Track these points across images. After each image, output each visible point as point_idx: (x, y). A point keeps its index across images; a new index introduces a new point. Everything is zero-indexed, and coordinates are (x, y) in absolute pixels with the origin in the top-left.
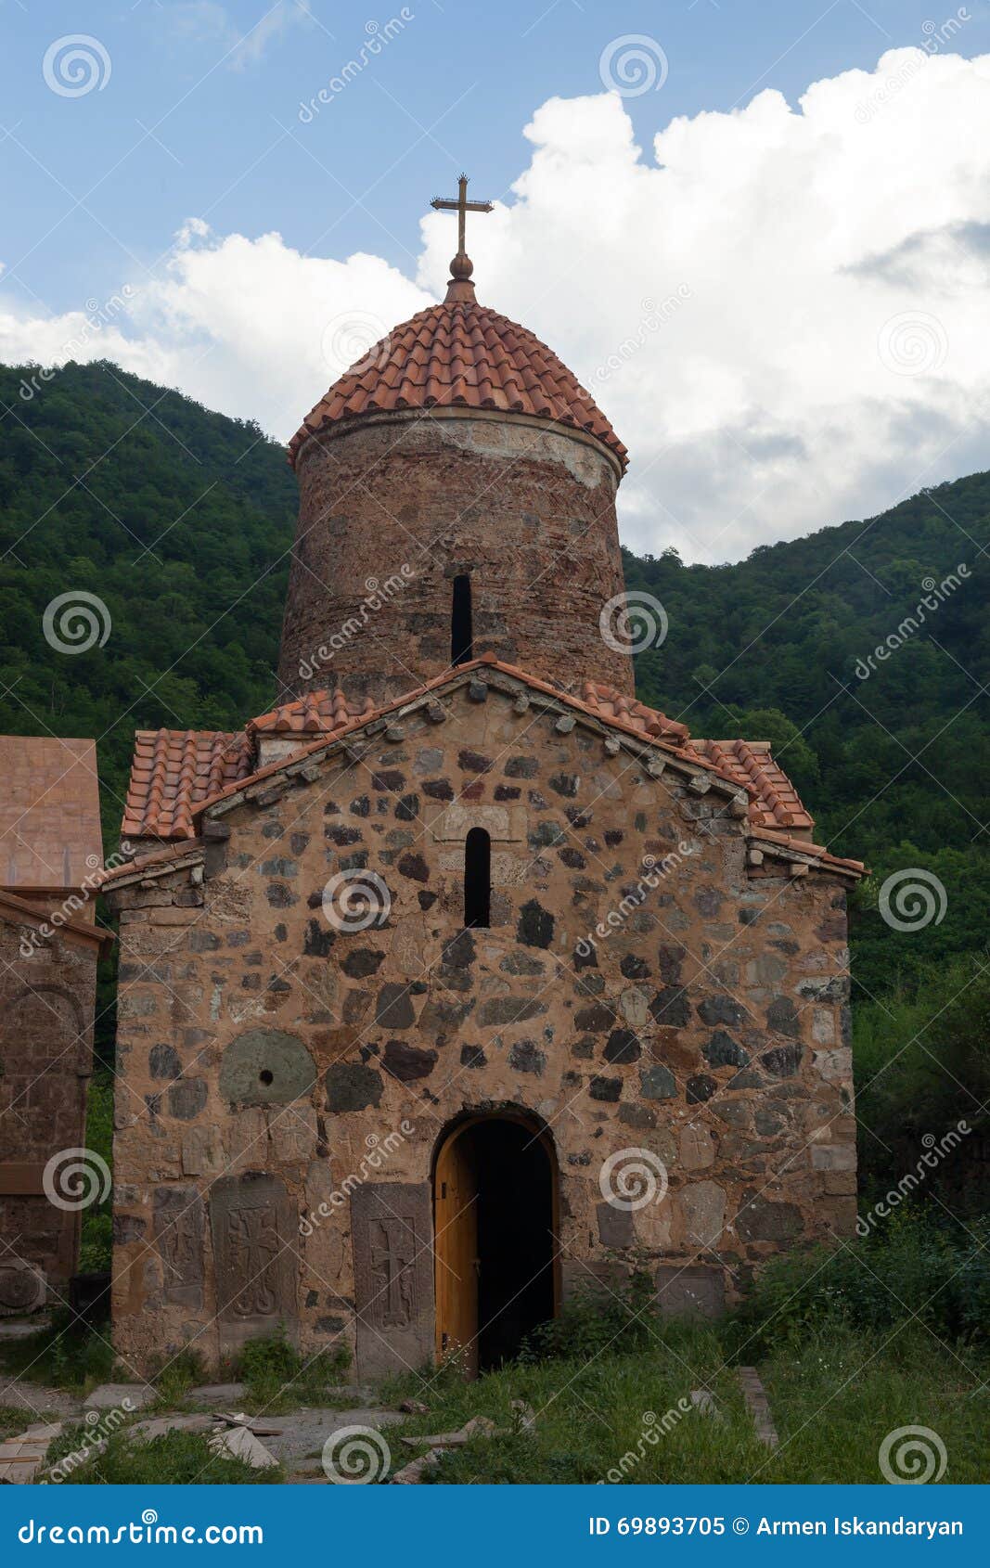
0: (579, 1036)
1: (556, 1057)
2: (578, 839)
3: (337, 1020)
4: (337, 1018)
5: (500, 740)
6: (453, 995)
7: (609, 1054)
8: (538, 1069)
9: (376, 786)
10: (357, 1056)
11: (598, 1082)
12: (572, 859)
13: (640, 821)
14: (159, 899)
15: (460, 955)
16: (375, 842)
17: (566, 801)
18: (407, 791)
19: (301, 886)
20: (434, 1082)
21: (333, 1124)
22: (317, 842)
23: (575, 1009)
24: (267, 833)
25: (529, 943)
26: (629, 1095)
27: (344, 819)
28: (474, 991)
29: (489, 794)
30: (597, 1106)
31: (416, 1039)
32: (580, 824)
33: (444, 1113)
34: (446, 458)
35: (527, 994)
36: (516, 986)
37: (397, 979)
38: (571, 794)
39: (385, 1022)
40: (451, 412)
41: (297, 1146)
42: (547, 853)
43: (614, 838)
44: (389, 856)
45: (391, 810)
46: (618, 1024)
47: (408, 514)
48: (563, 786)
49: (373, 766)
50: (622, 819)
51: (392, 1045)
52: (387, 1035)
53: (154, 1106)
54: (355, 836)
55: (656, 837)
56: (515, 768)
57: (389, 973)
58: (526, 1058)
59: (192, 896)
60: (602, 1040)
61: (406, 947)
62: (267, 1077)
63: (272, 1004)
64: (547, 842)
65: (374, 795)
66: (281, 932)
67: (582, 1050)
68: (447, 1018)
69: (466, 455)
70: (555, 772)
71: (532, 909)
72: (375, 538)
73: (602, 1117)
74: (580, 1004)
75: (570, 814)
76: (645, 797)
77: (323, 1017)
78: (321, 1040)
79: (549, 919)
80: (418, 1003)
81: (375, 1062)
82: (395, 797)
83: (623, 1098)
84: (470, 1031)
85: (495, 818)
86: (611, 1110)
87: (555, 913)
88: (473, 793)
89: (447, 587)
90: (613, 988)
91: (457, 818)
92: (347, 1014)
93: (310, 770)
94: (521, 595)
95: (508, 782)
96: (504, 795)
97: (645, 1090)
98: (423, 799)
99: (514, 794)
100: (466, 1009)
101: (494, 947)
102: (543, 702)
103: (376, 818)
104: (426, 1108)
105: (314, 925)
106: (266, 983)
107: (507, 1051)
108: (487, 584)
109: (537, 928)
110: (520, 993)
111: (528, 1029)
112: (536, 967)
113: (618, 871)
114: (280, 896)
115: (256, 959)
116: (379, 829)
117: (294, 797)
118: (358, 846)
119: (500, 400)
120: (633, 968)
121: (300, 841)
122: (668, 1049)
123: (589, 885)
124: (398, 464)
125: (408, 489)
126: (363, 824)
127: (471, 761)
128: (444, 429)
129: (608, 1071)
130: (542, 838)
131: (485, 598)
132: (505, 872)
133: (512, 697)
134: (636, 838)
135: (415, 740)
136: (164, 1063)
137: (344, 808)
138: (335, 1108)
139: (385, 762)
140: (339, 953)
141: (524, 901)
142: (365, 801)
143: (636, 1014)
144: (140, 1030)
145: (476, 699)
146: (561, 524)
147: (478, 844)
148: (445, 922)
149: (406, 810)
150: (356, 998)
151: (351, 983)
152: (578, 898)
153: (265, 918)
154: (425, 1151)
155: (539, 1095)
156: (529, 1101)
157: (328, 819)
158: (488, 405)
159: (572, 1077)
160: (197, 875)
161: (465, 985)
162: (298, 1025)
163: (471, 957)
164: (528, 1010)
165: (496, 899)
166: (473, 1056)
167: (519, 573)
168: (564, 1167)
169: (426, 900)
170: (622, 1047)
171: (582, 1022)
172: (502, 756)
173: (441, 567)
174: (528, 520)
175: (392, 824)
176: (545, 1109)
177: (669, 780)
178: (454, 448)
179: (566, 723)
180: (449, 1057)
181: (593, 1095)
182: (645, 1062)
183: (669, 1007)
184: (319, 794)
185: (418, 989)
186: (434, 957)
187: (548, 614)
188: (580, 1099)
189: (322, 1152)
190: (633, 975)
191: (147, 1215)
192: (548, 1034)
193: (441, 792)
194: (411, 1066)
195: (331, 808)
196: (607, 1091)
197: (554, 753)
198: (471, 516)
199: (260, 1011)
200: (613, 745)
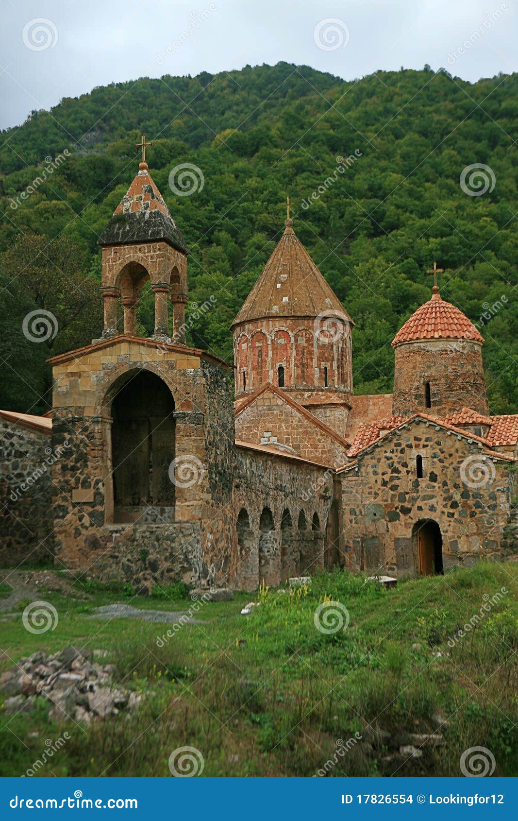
0: (444, 503)
1: (440, 508)
2: (442, 456)
3: (389, 502)
4: (389, 500)
5: (423, 433)
6: (415, 494)
7: (452, 507)
8: (435, 511)
9: (395, 446)
10: (394, 509)
11: (449, 513)
12: (441, 461)
13: (457, 451)
14: (349, 475)
15: (416, 484)
16: (396, 460)
17: (440, 447)
18: (402, 447)
19: (380, 471)
20: (411, 514)
21: (390, 525)
22: (383, 460)
23: (443, 497)
24: (372, 458)
25: (432, 481)
26: (456, 516)
27: (388, 454)
28: (420, 493)
29: (421, 446)
30: (449, 519)
31: (407, 505)
32: (443, 452)
33: (414, 522)
34: (422, 353)
35: (432, 493)
36: (429, 492)
37: (403, 491)
38: (440, 445)
39: (399, 501)
40: (423, 340)
41: (382, 530)
42: (435, 460)
43: (451, 455)
44: (399, 463)
45: (399, 451)
46: (453, 500)
47: (414, 368)
48: (438, 443)
49: (395, 441)
50: (453, 451)
51: (402, 506)
52: (401, 504)
53: (351, 521)
54: (391, 458)
55: (461, 455)
56: (427, 440)
57: (400, 490)
58: (432, 508)
59: (357, 474)
60: (449, 504)
61: (404, 483)
62: (375, 515)
63: (375, 498)
64: (435, 457)
65: (395, 448)
66: (376, 481)
67: (445, 506)
68: (414, 500)
69: (428, 351)
70: (436, 440)
71: (432, 473)
72: (407, 374)
73: (450, 521)
74: (445, 495)
75: (440, 450)
76: (458, 445)
77: (386, 500)
78: (386, 506)
79: (436, 476)
80: (407, 496)
81: (398, 511)
82: (399, 448)
83: (455, 517)
84: (419, 503)
85: (423, 452)
86: (452, 520)
87: (437, 474)
88: (417, 446)
89: (424, 387)
90: (451, 491)
91: (414, 453)
92: (392, 500)
93: (379, 444)
94: (443, 387)
95: (426, 443)
96: (425, 446)
97: (460, 515)
98: (406, 448)
99: (427, 446)
100: (418, 498)
101: (424, 482)
102: (432, 424)
103: (395, 454)
104: (410, 521)
105: (383, 479)
106: (373, 493)
107: (428, 507)
108: (434, 385)
109: (433, 478)
110: (430, 493)
111: (433, 501)
112: (434, 487)
113: (452, 463)
114: (375, 473)
115: (371, 488)
116: (396, 456)
117: (377, 450)
118: (392, 461)
119: (436, 336)
120: (456, 486)
121: (379, 460)
122: (465, 505)
123: (444, 467)
124: (412, 354)
125: (414, 361)
126: (393, 455)
127: (416, 439)
128: (422, 345)
129: (451, 511)
130: (434, 456)
131: (433, 389)
132: (424, 464)
133: (425, 423)
134: (456, 455)
135: (404, 434)
136: (352, 512)
137: (388, 452)
138: (390, 521)
139: (397, 440)
140: (389, 486)
141: (430, 471)
142: (393, 450)
143: (457, 497)
144: (346, 505)
145: (418, 423)
146: (455, 365)
147: (419, 459)
148: (413, 477)
149: (402, 451)
150: (393, 496)
151: (392, 492)
152: (443, 470)
153: (373, 478)
154: (410, 530)
155: (435, 517)
156: (433, 518)
157: (385, 454)
158: (432, 337)
159: (443, 512)
160: (357, 469)
161: (418, 492)
162: (381, 503)
163: (419, 485)
164: (432, 497)
165: (424, 471)
166: (420, 508)
167: (443, 381)
168: (442, 533)
169: (408, 472)
170: (454, 505)
171: (445, 499)
172: (424, 437)
173: (422, 382)
174: (445, 366)
175: (399, 455)
176: (437, 520)
177: (464, 440)
178: (424, 350)
179: (438, 428)
180: (415, 508)
181: (448, 516)
182: (460, 508)
183: (465, 495)
184: (383, 449)
185: (407, 493)
186: (410, 485)
187: (452, 391)
188: (445, 517)
189: (388, 531)
190: (456, 488)
191: (352, 546)
192: (437, 503)
193: (410, 446)
194: (406, 511)
195: (386, 452)
196: (451, 515)
197: (436, 435)
198: (429, 367)
199: (372, 500)
200: (449, 433)
